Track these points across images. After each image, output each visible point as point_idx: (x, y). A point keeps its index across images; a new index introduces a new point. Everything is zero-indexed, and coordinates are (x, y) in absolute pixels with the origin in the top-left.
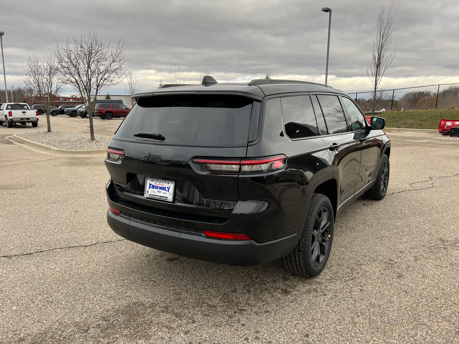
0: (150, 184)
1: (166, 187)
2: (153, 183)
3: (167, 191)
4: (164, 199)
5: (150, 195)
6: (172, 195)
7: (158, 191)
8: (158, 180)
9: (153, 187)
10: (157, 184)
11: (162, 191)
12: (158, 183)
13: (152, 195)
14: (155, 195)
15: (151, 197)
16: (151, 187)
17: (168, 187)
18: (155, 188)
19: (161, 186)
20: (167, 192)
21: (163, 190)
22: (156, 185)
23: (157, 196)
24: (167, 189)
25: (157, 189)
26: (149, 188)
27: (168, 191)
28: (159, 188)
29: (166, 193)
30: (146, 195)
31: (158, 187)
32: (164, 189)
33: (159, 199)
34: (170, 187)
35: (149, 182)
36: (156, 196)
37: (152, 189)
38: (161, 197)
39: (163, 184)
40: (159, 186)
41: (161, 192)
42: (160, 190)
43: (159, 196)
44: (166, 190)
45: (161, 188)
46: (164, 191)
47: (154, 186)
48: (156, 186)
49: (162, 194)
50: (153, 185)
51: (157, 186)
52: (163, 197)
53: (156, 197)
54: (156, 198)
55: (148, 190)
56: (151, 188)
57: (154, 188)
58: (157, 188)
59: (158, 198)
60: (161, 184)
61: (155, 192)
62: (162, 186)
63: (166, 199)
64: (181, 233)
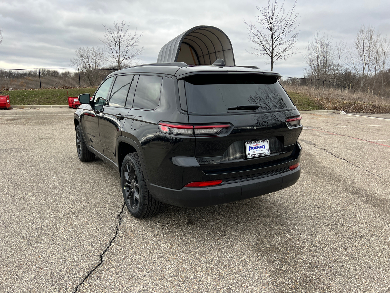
0: (250, 147)
2: (252, 145)
3: (263, 148)
5: (252, 155)
6: (268, 150)
7: (257, 151)
8: (256, 142)
10: (255, 145)
11: (260, 149)
12: (256, 144)
13: (254, 155)
14: (256, 154)
15: (253, 157)
16: (251, 149)
17: (264, 145)
19: (258, 146)
20: (264, 149)
21: (260, 148)
22: (255, 146)
23: (258, 154)
24: (263, 147)
26: (250, 150)
27: (265, 148)
28: (257, 148)
29: (264, 150)
30: (248, 157)
31: (257, 147)
34: (265, 144)
35: (248, 146)
37: (252, 150)
38: (260, 154)
39: (260, 144)
40: (257, 146)
42: (259, 149)
43: (259, 154)
46: (262, 149)
47: (253, 147)
48: (254, 147)
49: (260, 151)
50: (252, 147)
52: (262, 153)
53: (257, 155)
54: (257, 156)
55: (249, 152)
59: (259, 156)
60: (258, 144)
61: (255, 152)
62: (259, 146)
63: (265, 155)
64: (280, 174)
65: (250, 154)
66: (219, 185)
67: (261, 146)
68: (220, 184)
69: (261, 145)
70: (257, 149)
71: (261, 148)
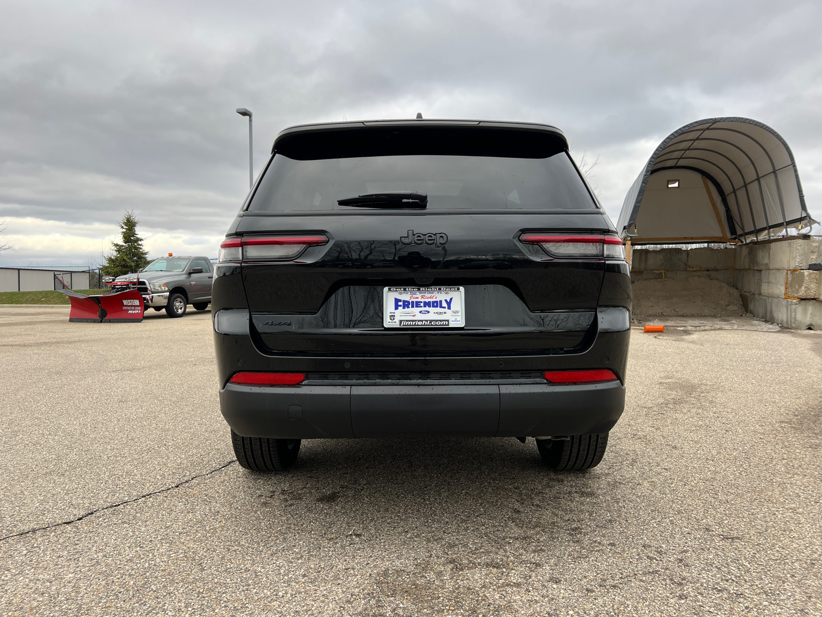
0: (397, 301)
1: (441, 301)
2: (406, 297)
3: (445, 308)
4: (440, 325)
5: (401, 321)
6: (460, 314)
7: (420, 312)
8: (419, 289)
9: (406, 304)
10: (417, 298)
11: (431, 309)
12: (419, 295)
13: (407, 321)
14: (416, 321)
15: (403, 325)
16: (401, 306)
17: (446, 301)
18: (413, 307)
19: (427, 300)
20: (446, 310)
21: (434, 306)
22: (415, 300)
23: (422, 321)
24: (444, 304)
25: (417, 307)
26: (396, 308)
27: (449, 308)
28: (422, 304)
29: (445, 313)
30: (387, 323)
31: (421, 302)
33: (429, 325)
34: (451, 299)
35: (392, 296)
36: (419, 321)
37: (404, 308)
38: (431, 321)
39: (433, 295)
40: (423, 300)
41: (429, 312)
42: (427, 308)
43: (427, 321)
44: (441, 307)
45: (427, 304)
46: (438, 309)
47: (408, 302)
48: (413, 302)
49: (433, 315)
50: (404, 302)
52: (436, 321)
53: (420, 323)
54: (418, 325)
55: (394, 313)
56: (400, 308)
57: (408, 307)
58: (417, 304)
59: (424, 325)
60: (427, 295)
61: (413, 314)
62: (431, 300)
63: (445, 325)
64: (498, 385)
65: (397, 319)
67: (437, 302)
68: (299, 384)
69: (438, 300)
70: (423, 309)
71: (437, 306)
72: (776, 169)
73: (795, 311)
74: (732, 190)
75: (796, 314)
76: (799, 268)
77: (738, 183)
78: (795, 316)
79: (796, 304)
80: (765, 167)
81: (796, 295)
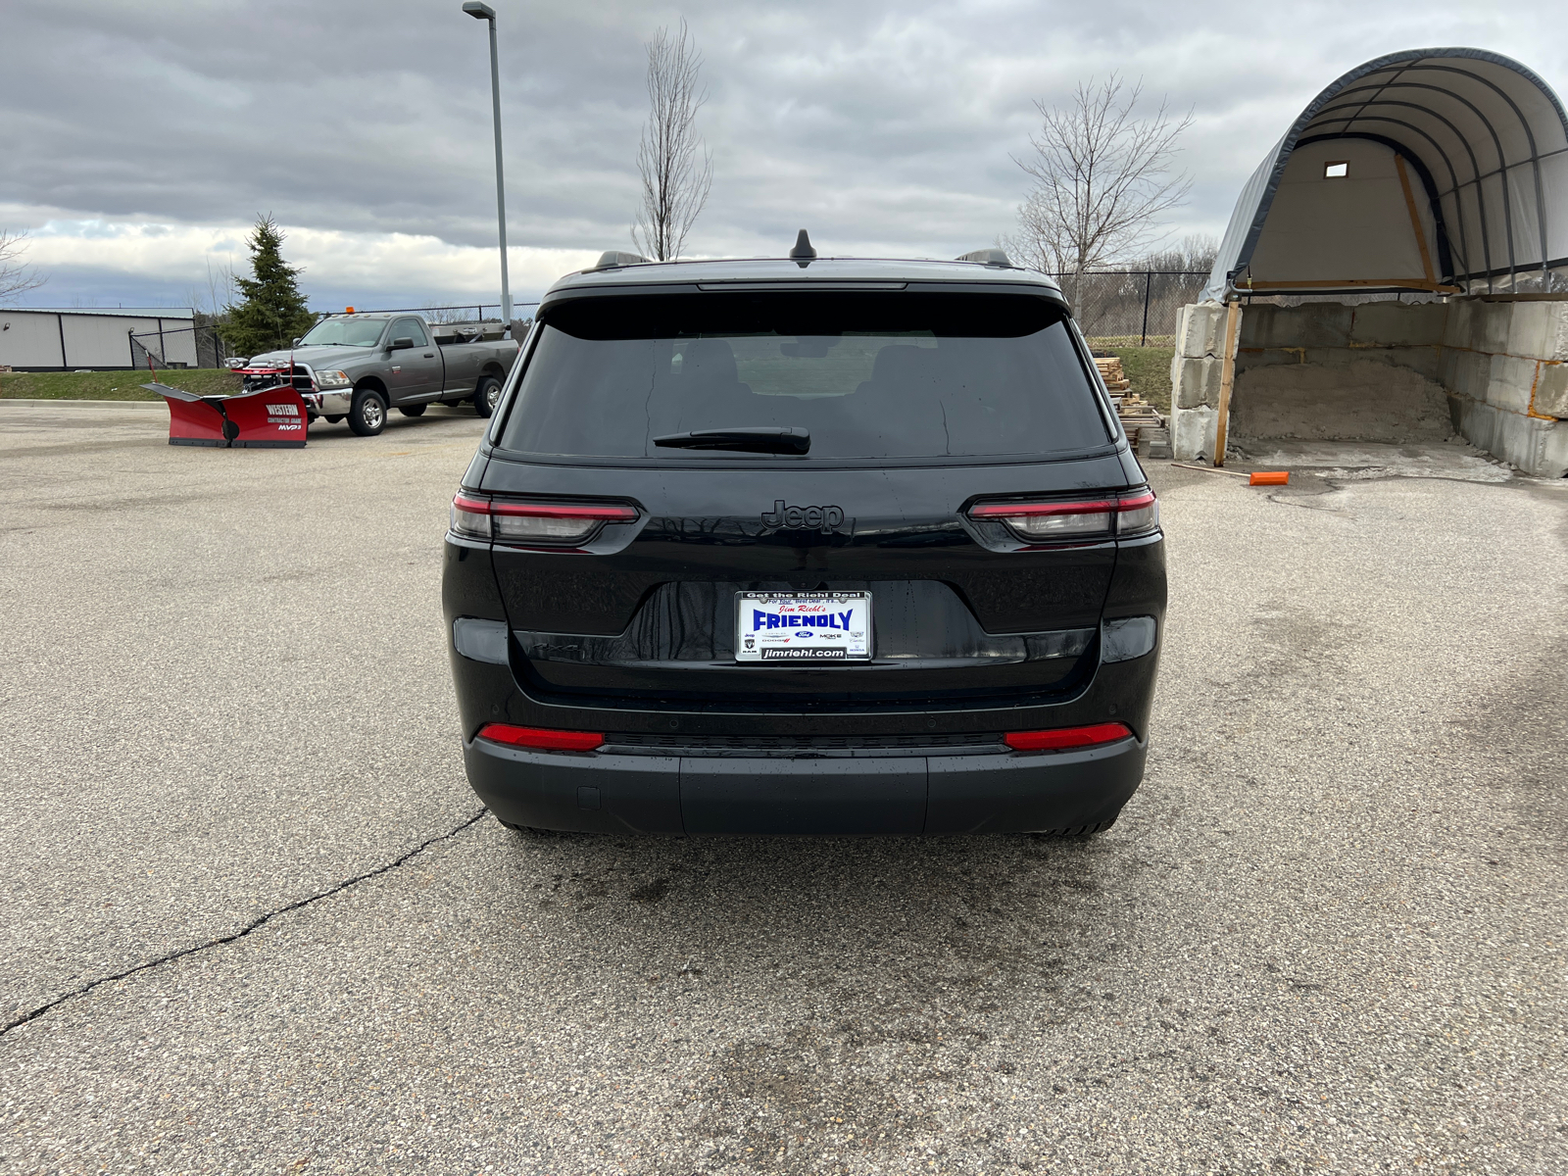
0: (758, 615)
1: (832, 616)
2: (772, 608)
3: (839, 627)
4: (831, 657)
5: (764, 651)
6: (864, 638)
7: (797, 634)
8: (795, 596)
9: (773, 621)
10: (792, 610)
11: (816, 630)
12: (794, 605)
13: (775, 649)
14: (789, 649)
15: (768, 658)
16: (764, 623)
17: (841, 615)
18: (784, 625)
19: (809, 614)
20: (841, 631)
21: (820, 625)
22: (788, 614)
23: (800, 649)
24: (838, 621)
25: (791, 625)
26: (757, 627)
27: (846, 628)
28: (800, 621)
29: (839, 636)
30: (743, 654)
31: (799, 617)
32: (824, 621)
33: (811, 657)
34: (850, 612)
35: (748, 607)
36: (795, 649)
37: (769, 627)
38: (815, 650)
39: (818, 605)
40: (802, 614)
41: (811, 635)
42: (809, 628)
43: (808, 649)
44: (832, 625)
45: (808, 621)
46: (828, 630)
47: (777, 617)
48: (784, 617)
49: (818, 638)
50: (770, 616)
51: (791, 618)
52: (824, 649)
53: (796, 654)
54: (793, 657)
55: (753, 636)
56: (763, 628)
57: (777, 626)
58: (792, 621)
59: (804, 657)
60: (810, 605)
61: (785, 638)
62: (816, 614)
63: (839, 657)
64: (926, 757)
65: (757, 647)
66: (588, 751)
67: (825, 617)
68: (594, 750)
69: (828, 613)
70: (802, 629)
71: (825, 625)
72: (1539, 154)
73: (1544, 443)
74: (1452, 187)
75: (1544, 448)
76: (1561, 359)
77: (1465, 173)
78: (1543, 453)
79: (1547, 429)
80: (1517, 148)
81: (1549, 412)
